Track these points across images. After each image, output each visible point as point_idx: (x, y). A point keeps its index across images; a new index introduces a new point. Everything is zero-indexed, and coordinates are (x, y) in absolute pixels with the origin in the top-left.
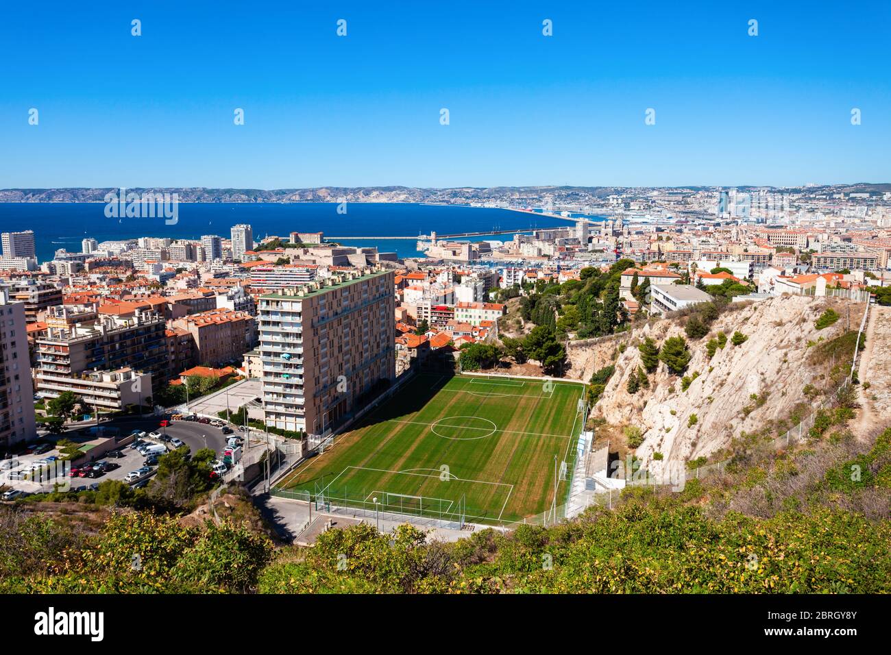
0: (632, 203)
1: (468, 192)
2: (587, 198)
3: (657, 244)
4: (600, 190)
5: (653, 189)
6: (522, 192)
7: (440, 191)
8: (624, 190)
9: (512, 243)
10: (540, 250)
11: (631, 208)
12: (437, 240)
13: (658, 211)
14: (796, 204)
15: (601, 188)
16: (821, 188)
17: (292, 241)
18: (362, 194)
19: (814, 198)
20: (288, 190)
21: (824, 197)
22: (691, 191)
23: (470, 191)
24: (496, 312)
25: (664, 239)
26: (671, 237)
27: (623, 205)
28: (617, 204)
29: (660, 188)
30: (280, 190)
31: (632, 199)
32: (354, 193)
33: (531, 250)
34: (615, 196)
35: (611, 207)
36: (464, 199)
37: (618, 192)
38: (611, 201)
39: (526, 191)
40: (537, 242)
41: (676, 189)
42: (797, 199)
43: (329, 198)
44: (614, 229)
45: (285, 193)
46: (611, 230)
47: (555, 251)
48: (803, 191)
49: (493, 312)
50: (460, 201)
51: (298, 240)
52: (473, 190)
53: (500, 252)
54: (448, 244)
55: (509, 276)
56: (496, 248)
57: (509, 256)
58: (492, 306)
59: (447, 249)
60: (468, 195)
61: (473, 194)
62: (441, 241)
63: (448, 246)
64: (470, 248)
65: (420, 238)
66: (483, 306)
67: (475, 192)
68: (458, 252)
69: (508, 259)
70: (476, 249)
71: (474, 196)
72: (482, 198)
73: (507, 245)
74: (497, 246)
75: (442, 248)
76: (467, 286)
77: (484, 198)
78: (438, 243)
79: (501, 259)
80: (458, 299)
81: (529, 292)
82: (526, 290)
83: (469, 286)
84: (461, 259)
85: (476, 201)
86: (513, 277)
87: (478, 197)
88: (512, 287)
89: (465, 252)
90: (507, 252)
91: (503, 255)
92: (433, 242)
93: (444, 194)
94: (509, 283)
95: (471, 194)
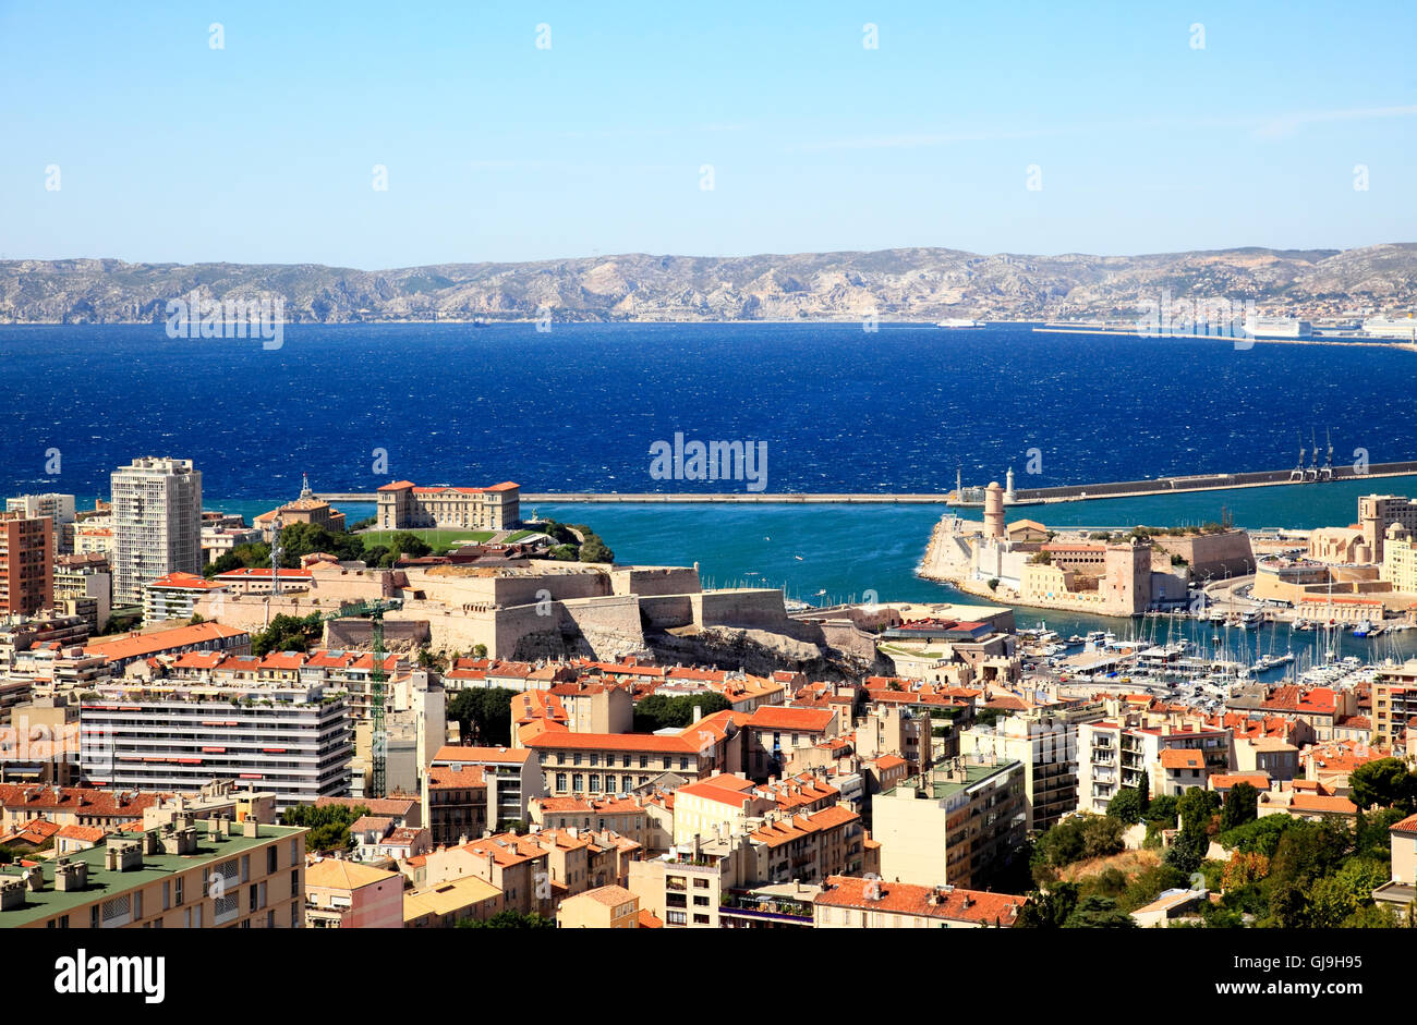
1: (1242, 271)
7: (1117, 268)
9: (1347, 534)
12: (1004, 516)
17: (386, 523)
18: (771, 287)
20: (464, 269)
23: (1252, 264)
30: (429, 269)
32: (740, 281)
43: (627, 305)
45: (450, 284)
51: (411, 515)
52: (1272, 259)
53: (1286, 576)
54: (1051, 536)
55: (1103, 754)
56: (1270, 559)
57: (1329, 596)
58: (971, 904)
59: (1046, 560)
60: (1241, 283)
61: (1267, 278)
62: (1024, 523)
63: (1051, 546)
64: (1147, 561)
65: (955, 498)
66: (933, 901)
67: (1278, 270)
68: (1090, 576)
69: (1325, 612)
70: (1178, 561)
71: (1269, 291)
72: (1309, 297)
73: (1323, 544)
74: (1276, 550)
75: (1023, 556)
76: (921, 795)
77: (1321, 297)
78: (1012, 527)
79: (1290, 605)
80: (876, 851)
81: (1161, 840)
82: (1152, 832)
83: (929, 791)
84: (1101, 608)
85: (1278, 309)
86: (1117, 758)
87: (1289, 295)
88: (1101, 811)
89: (1119, 574)
90: (1318, 580)
91: (1295, 591)
92: (988, 526)
93: (1133, 281)
94: (1104, 788)
95: (1259, 278)
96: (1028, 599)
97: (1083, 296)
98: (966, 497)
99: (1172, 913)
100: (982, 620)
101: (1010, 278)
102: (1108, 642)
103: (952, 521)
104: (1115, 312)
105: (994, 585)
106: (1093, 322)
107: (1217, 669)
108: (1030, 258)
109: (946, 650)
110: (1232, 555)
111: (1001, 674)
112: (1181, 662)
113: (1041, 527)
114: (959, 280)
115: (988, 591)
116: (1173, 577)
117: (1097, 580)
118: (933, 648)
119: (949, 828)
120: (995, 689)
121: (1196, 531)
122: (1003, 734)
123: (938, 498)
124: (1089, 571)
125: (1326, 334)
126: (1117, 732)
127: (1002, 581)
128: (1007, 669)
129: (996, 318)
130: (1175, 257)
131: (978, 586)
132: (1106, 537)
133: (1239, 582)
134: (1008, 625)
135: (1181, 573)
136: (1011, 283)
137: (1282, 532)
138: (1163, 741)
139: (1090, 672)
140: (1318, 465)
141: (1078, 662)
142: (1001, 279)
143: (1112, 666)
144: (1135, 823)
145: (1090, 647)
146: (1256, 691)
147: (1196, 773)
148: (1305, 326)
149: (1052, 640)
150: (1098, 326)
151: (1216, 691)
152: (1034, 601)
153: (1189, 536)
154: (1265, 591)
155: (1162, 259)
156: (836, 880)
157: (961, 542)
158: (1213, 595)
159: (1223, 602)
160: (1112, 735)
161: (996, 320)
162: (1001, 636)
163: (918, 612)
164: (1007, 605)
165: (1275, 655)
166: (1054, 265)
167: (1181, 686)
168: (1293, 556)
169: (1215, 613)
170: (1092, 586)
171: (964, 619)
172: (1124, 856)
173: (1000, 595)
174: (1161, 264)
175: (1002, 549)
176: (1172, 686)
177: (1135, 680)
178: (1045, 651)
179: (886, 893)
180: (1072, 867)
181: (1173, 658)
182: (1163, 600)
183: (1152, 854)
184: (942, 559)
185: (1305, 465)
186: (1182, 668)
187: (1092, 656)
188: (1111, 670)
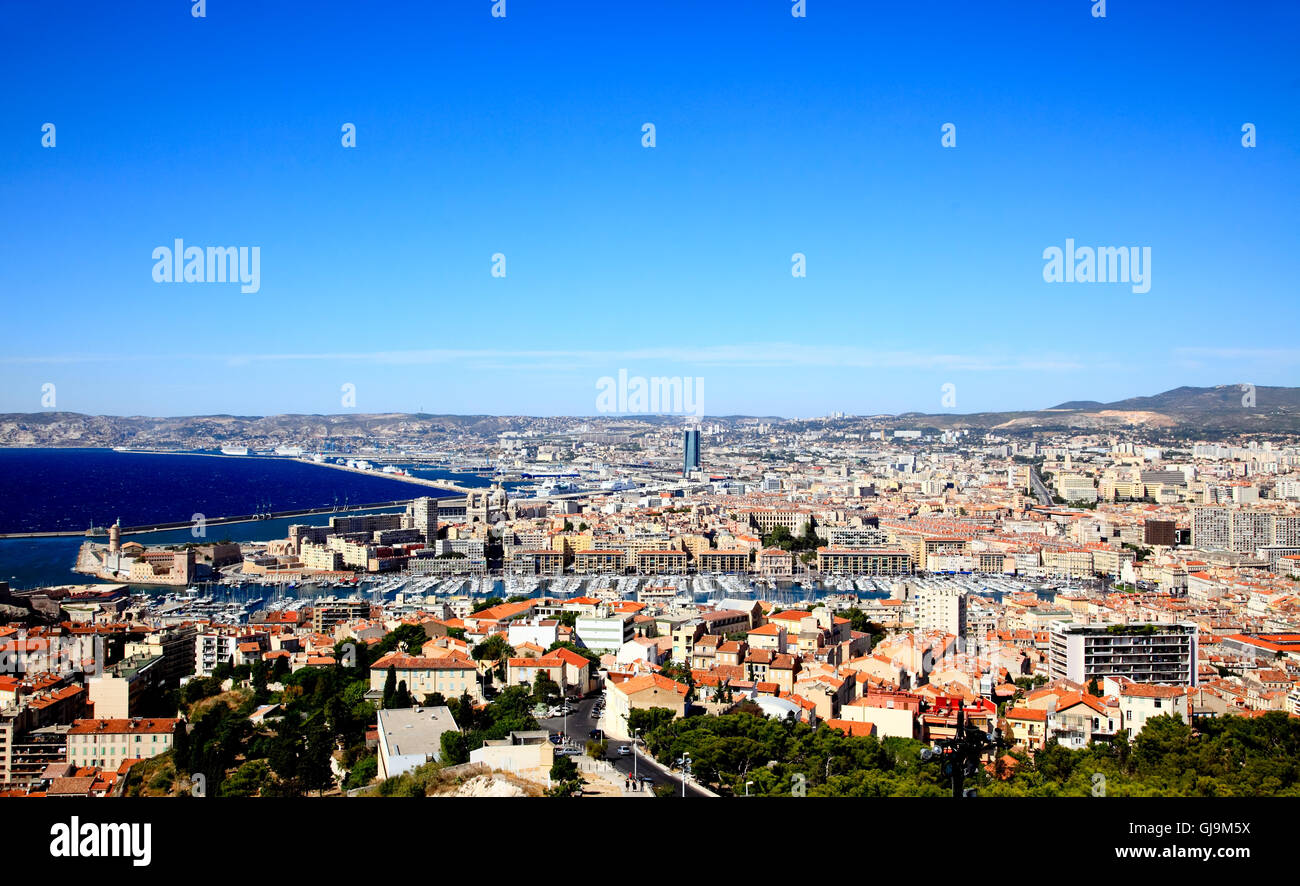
0: (541, 449)
1: (220, 425)
2: (460, 437)
3: (562, 537)
4: (484, 422)
5: (581, 421)
6: (335, 425)
7: (160, 423)
8: (529, 423)
9: (284, 543)
10: (338, 557)
11: (540, 457)
12: (120, 541)
13: (587, 464)
14: (813, 449)
15: (486, 417)
16: (855, 421)
19: (843, 438)
21: (857, 436)
22: (646, 425)
23: (224, 422)
24: (161, 737)
25: (576, 527)
26: (587, 524)
27: (524, 452)
28: (515, 449)
29: (594, 419)
31: (544, 440)
33: (323, 556)
34: (513, 434)
35: (501, 457)
36: (212, 439)
37: (517, 426)
38: (503, 444)
39: (342, 424)
40: (335, 541)
41: (620, 419)
42: (816, 441)
44: (490, 508)
46: (484, 509)
47: (370, 556)
48: (826, 426)
49: (155, 739)
50: (202, 444)
52: (233, 420)
53: (258, 563)
54: (145, 549)
55: (208, 648)
56: (251, 555)
57: (277, 570)
58: (152, 725)
59: (143, 561)
60: (220, 431)
61: (231, 428)
62: (130, 544)
63: (145, 554)
64: (194, 559)
65: (89, 533)
66: (132, 726)
67: (236, 425)
68: (165, 567)
69: (274, 578)
70: (207, 558)
71: (233, 434)
72: (251, 437)
73: (274, 548)
74: (253, 551)
75: (131, 559)
76: (115, 676)
77: (256, 437)
78: (124, 546)
79: (260, 576)
80: (92, 706)
81: (241, 685)
82: (236, 681)
83: (120, 674)
84: (171, 582)
85: (237, 442)
86: (216, 650)
87: (242, 436)
88: (210, 675)
89: (180, 565)
90: (272, 563)
91: (263, 569)
92: (112, 546)
93: (169, 429)
94: (209, 664)
95: (227, 428)
96: (135, 579)
97: (144, 436)
98: (95, 532)
99: (266, 716)
100: (113, 591)
101: (106, 427)
102: (177, 597)
103: (89, 545)
104: (160, 444)
105: (116, 574)
106: (148, 448)
107: (231, 607)
108: (116, 417)
109: (96, 607)
110: (231, 554)
111: (135, 615)
112: (213, 605)
113: (139, 545)
114: (79, 427)
115: (113, 577)
116: (206, 566)
117: (169, 569)
118: (89, 606)
119: (130, 691)
120: (135, 624)
121: (215, 544)
122: (147, 644)
123: (80, 533)
124: (165, 565)
125: (259, 454)
126: (216, 638)
127: (121, 572)
128: (138, 613)
129: (99, 446)
130: (187, 418)
131: (106, 574)
132: (173, 548)
133: (236, 566)
134: (127, 593)
135: (210, 564)
136: (107, 429)
137: (252, 543)
138: (238, 640)
139: (170, 612)
140: (265, 512)
141: (162, 609)
142: (101, 428)
143: (180, 609)
144: (227, 679)
145: (168, 601)
146: (262, 615)
147: (256, 653)
148: (250, 451)
149: (149, 598)
150: (150, 450)
151: (231, 617)
152: (137, 580)
153: (212, 546)
154: (249, 568)
155: (182, 419)
156: (79, 721)
157: (95, 554)
158: (224, 573)
159: (230, 577)
160: (213, 639)
161: (99, 447)
162: (124, 598)
163: (80, 589)
164: (123, 583)
165: (255, 599)
166: (128, 421)
167: (214, 615)
168: (261, 553)
169: (226, 581)
170: (166, 572)
171: (104, 591)
172: (223, 695)
173: (119, 578)
174: (181, 421)
175: (120, 556)
176: (210, 616)
177: (192, 614)
178: (146, 604)
179: (107, 725)
180: (197, 702)
181: (209, 603)
182: (201, 576)
183: (237, 692)
184: (87, 562)
185: (259, 513)
186: (214, 608)
187: (169, 605)
188: (180, 611)
